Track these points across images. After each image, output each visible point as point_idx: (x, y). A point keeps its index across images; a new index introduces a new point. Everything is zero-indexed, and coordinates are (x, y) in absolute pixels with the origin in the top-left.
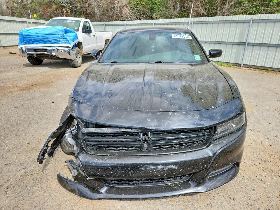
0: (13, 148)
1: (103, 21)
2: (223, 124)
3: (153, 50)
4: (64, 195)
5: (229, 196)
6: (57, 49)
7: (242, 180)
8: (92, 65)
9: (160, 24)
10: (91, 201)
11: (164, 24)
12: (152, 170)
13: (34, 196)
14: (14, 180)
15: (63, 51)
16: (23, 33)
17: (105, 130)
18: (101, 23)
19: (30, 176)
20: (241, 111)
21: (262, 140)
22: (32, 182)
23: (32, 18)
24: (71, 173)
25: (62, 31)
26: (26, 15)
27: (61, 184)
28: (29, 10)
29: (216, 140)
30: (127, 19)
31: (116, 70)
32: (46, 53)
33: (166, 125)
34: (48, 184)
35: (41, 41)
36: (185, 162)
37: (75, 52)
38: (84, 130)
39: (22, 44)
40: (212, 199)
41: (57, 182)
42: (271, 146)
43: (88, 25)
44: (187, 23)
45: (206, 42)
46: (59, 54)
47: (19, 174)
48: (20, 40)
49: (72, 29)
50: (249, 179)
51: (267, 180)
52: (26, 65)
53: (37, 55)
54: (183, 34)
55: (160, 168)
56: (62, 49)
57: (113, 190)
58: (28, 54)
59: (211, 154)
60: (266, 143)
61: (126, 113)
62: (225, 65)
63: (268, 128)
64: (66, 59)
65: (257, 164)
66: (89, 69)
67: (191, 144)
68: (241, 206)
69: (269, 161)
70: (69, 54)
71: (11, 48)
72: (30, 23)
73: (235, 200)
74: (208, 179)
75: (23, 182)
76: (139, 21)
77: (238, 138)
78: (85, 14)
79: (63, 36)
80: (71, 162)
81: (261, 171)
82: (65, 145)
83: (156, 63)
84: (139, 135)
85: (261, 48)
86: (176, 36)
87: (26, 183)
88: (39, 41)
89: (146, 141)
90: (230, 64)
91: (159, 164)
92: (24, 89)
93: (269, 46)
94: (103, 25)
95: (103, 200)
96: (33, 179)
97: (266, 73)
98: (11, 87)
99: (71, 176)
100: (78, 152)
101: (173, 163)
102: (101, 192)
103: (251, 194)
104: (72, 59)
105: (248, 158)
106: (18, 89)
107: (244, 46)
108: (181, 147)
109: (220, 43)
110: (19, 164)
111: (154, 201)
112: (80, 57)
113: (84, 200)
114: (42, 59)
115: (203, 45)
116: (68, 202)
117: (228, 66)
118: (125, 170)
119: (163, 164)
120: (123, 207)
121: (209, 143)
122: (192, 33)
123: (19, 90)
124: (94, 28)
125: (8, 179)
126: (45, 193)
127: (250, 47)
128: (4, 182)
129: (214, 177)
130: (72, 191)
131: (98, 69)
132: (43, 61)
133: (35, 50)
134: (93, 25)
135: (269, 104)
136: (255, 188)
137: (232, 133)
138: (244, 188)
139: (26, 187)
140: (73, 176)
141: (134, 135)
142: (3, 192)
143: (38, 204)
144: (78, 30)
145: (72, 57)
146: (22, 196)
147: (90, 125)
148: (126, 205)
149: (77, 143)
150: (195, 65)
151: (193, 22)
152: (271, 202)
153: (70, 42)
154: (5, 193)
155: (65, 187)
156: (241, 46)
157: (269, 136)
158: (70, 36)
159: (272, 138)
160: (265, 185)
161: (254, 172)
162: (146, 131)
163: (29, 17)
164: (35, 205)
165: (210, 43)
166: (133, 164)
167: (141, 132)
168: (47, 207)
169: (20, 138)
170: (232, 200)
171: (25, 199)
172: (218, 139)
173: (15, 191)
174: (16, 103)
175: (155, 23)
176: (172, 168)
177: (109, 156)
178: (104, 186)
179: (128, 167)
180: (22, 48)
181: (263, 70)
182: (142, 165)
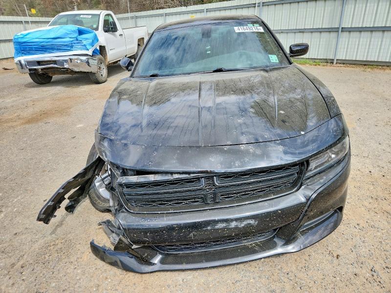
0: (23, 209)
1: (132, 11)
2: (318, 156)
3: (210, 52)
4: (103, 270)
5: (330, 253)
6: (71, 59)
7: (347, 228)
8: (123, 81)
9: (215, 10)
10: (140, 275)
11: (220, 9)
12: (223, 229)
13: (61, 275)
14: (30, 254)
15: (79, 61)
16: (20, 40)
17: (152, 178)
18: (129, 15)
19: (53, 247)
20: (343, 133)
21: (371, 169)
22: (56, 255)
23: (30, 16)
24: (109, 238)
25: (74, 31)
26: (21, 11)
27: (96, 256)
28: (23, 4)
29: (308, 179)
30: (166, 6)
31: (159, 87)
32: (56, 66)
33: (237, 165)
34: (78, 256)
35: (45, 48)
36: (268, 214)
37: (96, 61)
38: (122, 180)
39: (18, 55)
40: (308, 259)
41: (91, 253)
42: (384, 176)
43: (111, 20)
44: (253, 5)
45: (282, 32)
46: (74, 66)
47: (36, 246)
48: (16, 49)
49: (89, 27)
50: (356, 226)
51: (382, 226)
52: (29, 86)
53: (42, 69)
54: (250, 25)
55: (233, 225)
56: (77, 59)
57: (170, 259)
58: (30, 70)
59: (303, 200)
60: (376, 173)
61: (178, 152)
62: (311, 62)
63: (378, 151)
64: (85, 72)
65: (366, 204)
66: (119, 89)
67: (274, 188)
68: (349, 266)
69: (383, 199)
70: (89, 65)
71: (4, 62)
72: (27, 22)
73: (340, 258)
74: (301, 233)
75: (43, 256)
76: (183, 7)
77: (340, 173)
78: (104, 2)
79: (77, 40)
80: (108, 223)
81: (373, 214)
82: (97, 199)
83: (215, 71)
84: (200, 181)
85: (361, 34)
86: (240, 29)
87: (47, 258)
88: (43, 49)
89: (210, 189)
90: (318, 61)
91: (232, 220)
92: (30, 121)
93: (372, 30)
94: (132, 18)
95: (157, 273)
96: (57, 251)
97: (369, 70)
98: (11, 120)
99: (110, 243)
100: (116, 208)
101: (251, 216)
102: (153, 262)
103: (361, 248)
104: (93, 71)
105: (353, 196)
106: (22, 121)
107: (337, 33)
108: (261, 194)
109: (302, 31)
110: (35, 231)
111: (227, 268)
112: (104, 67)
113: (131, 274)
114: (50, 75)
115: (278, 36)
116: (109, 280)
117: (314, 63)
118: (185, 232)
119: (236, 220)
120: (185, 280)
121: (299, 185)
122: (262, 22)
123: (23, 124)
124: (120, 23)
125: (22, 254)
126: (76, 270)
127: (346, 34)
128: (16, 259)
129: (308, 229)
130: (113, 264)
131: (133, 88)
132: (52, 77)
133: (39, 63)
134: (118, 19)
135: (377, 115)
136: (366, 239)
137: (331, 167)
138: (350, 240)
139: (49, 263)
140: (112, 243)
141: (193, 182)
142: (16, 274)
143: (68, 286)
144: (97, 29)
145: (93, 69)
146: (44, 276)
147: (130, 172)
148: (190, 277)
149: (113, 196)
150: (271, 70)
151: (261, 4)
152: (389, 257)
153: (88, 47)
154: (20, 275)
155: (103, 259)
156: (332, 33)
157: (380, 162)
158: (87, 39)
159: (384, 165)
160: (379, 234)
161: (363, 215)
162: (210, 176)
163: (25, 15)
164: (64, 289)
165: (288, 32)
166: (195, 223)
167: (202, 177)
168: (80, 290)
169: (31, 194)
170: (335, 258)
171: (49, 281)
172: (312, 177)
173: (33, 270)
174: (21, 143)
175: (207, 9)
176: (250, 224)
177: (161, 213)
178: (156, 254)
179: (189, 228)
180: (20, 61)
181: (365, 65)
182: (208, 223)
